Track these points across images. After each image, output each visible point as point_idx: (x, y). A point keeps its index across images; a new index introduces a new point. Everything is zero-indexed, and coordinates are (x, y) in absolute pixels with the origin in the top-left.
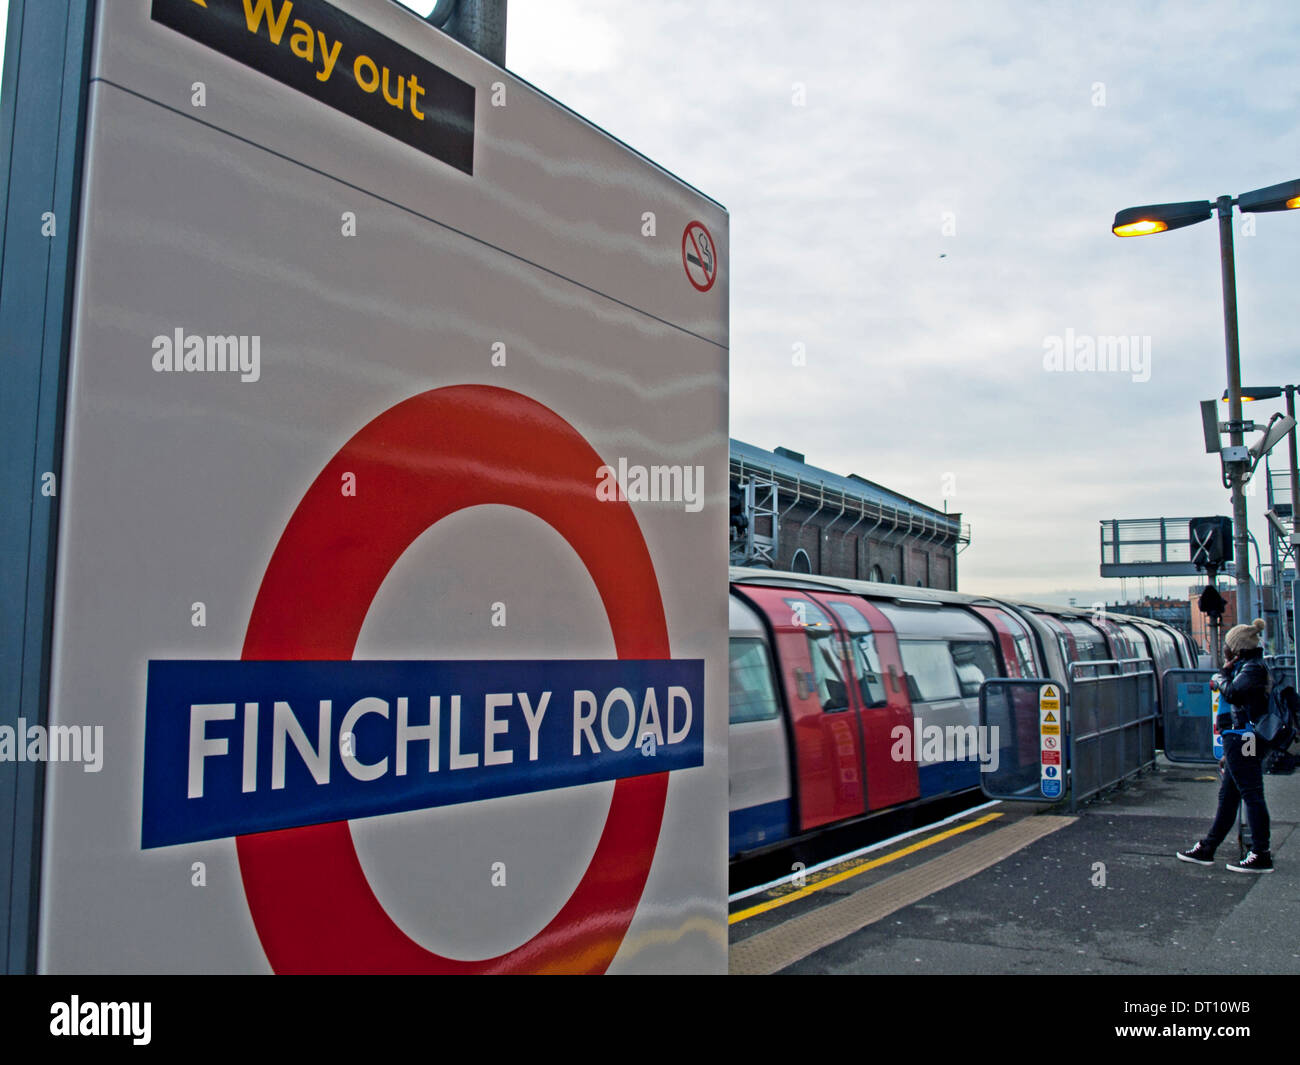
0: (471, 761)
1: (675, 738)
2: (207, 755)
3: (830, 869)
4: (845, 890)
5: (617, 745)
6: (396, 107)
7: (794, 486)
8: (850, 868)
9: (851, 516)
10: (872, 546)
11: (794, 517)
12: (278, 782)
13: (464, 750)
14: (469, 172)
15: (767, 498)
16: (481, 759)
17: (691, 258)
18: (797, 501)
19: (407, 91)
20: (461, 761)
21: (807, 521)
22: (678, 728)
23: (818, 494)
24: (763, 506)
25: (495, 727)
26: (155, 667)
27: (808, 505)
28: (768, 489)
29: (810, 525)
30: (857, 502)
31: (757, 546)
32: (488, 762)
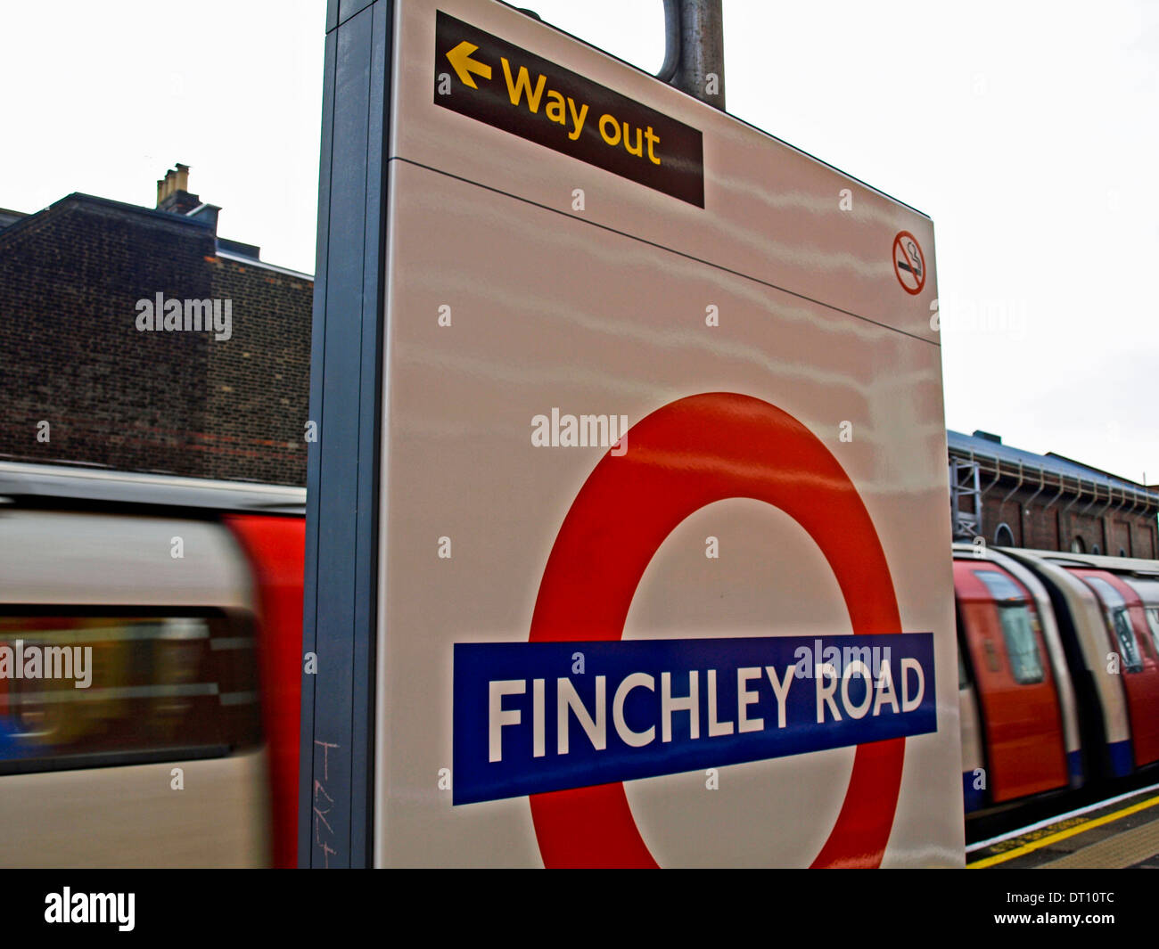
0: (726, 729)
1: (910, 706)
2: (504, 724)
3: (1050, 827)
4: (1067, 849)
5: (857, 713)
6: (636, 155)
7: (993, 466)
8: (1071, 827)
9: (1050, 491)
10: (1073, 520)
11: (994, 494)
12: (563, 748)
13: (720, 719)
14: (701, 204)
15: (967, 479)
16: (736, 727)
17: (901, 265)
18: (997, 478)
19: (645, 141)
20: (719, 729)
21: (1008, 497)
22: (912, 697)
23: (1017, 471)
24: (965, 485)
25: (747, 698)
26: (459, 648)
27: (1007, 483)
28: (968, 469)
29: (1011, 501)
30: (1056, 477)
31: (961, 522)
32: (741, 730)
